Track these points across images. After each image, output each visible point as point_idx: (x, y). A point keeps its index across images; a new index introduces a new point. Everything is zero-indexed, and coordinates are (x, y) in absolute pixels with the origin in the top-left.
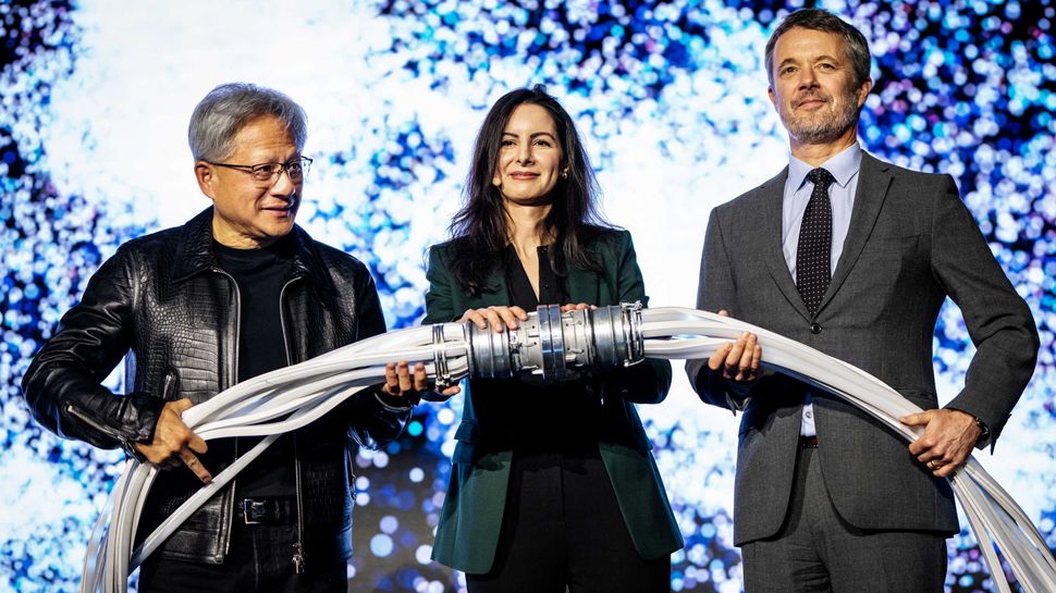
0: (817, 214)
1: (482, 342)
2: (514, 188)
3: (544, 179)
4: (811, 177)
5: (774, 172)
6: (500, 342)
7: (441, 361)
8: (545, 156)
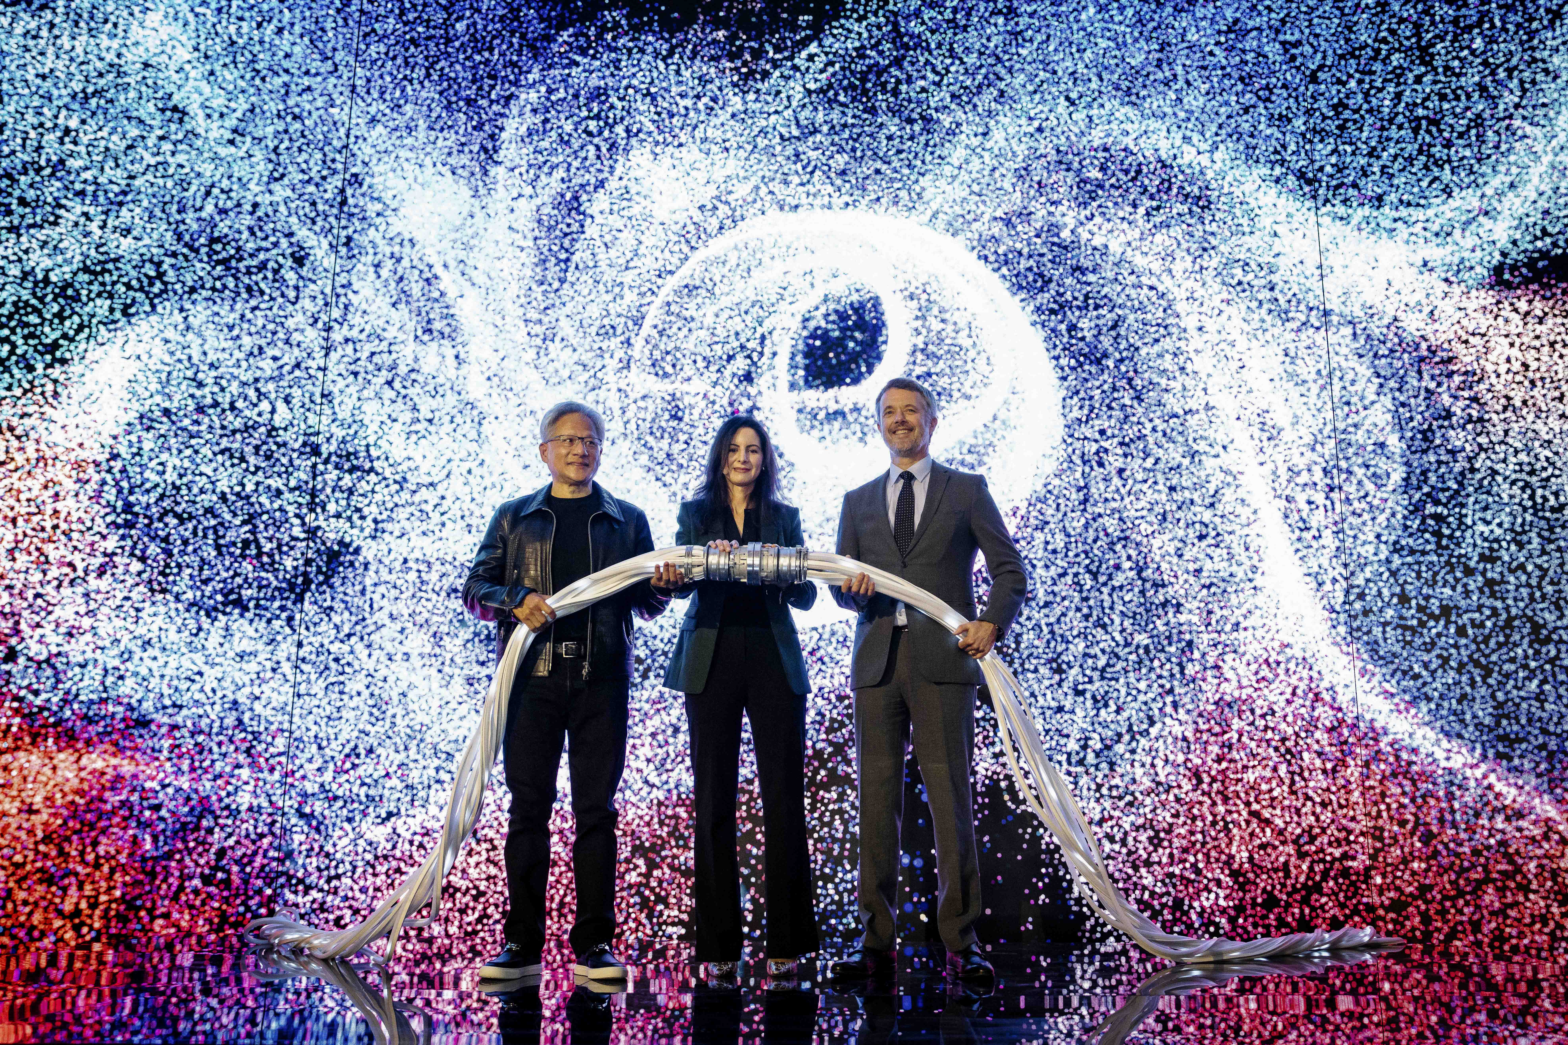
0: (907, 497)
1: (713, 560)
2: (736, 477)
3: (753, 472)
4: (901, 476)
5: (882, 472)
6: (723, 561)
7: (689, 568)
8: (755, 459)
